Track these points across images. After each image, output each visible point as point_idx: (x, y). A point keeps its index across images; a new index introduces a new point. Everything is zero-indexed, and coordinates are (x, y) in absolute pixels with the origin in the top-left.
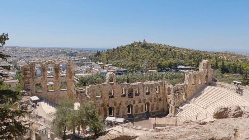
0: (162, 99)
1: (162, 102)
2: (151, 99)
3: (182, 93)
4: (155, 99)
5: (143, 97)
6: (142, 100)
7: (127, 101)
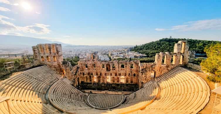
0: (136, 75)
1: (136, 77)
2: (126, 74)
3: (149, 71)
4: (129, 74)
5: (119, 71)
6: (117, 74)
7: (106, 73)
